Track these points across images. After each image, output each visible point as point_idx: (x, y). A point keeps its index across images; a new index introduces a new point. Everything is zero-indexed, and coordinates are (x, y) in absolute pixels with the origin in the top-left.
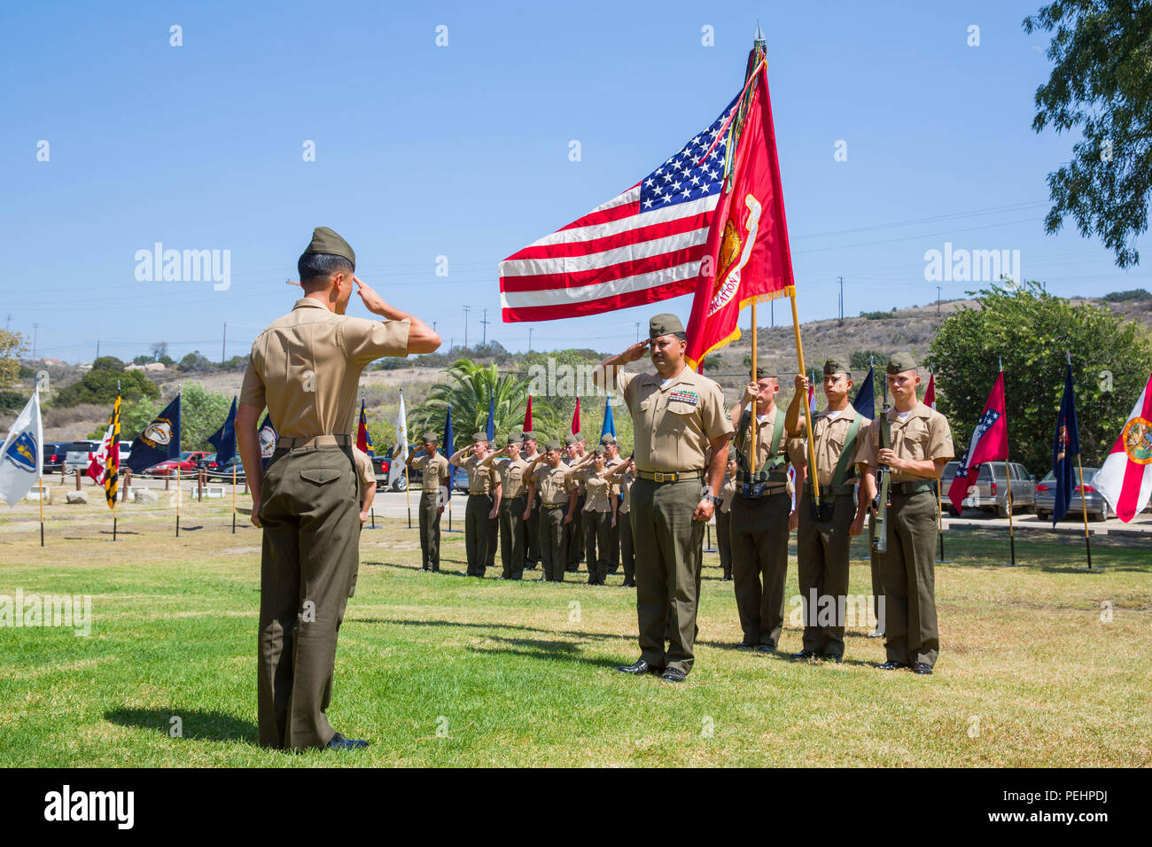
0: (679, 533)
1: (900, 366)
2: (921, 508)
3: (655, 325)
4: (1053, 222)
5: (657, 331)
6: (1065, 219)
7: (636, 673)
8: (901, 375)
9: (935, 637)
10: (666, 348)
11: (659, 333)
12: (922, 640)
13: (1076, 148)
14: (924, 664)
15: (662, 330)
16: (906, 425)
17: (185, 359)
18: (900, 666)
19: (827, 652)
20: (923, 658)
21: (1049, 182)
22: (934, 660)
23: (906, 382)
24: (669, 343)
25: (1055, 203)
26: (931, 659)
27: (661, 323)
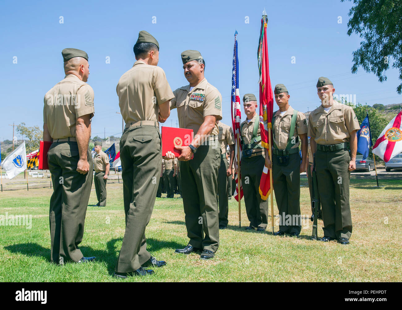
0: (204, 172)
1: (324, 82)
2: (342, 157)
3: (184, 56)
4: (354, 69)
5: (186, 59)
6: (358, 69)
7: (185, 253)
8: (324, 87)
9: (349, 225)
10: (192, 69)
11: (187, 60)
12: (343, 226)
13: (361, 43)
14: (344, 238)
15: (189, 59)
16: (330, 114)
17: (94, 138)
18: (331, 239)
19: (292, 231)
20: (343, 235)
21: (353, 55)
22: (350, 236)
23: (328, 90)
24: (193, 66)
25: (354, 63)
26: (348, 236)
27: (187, 55)
